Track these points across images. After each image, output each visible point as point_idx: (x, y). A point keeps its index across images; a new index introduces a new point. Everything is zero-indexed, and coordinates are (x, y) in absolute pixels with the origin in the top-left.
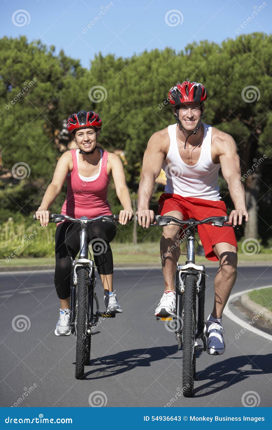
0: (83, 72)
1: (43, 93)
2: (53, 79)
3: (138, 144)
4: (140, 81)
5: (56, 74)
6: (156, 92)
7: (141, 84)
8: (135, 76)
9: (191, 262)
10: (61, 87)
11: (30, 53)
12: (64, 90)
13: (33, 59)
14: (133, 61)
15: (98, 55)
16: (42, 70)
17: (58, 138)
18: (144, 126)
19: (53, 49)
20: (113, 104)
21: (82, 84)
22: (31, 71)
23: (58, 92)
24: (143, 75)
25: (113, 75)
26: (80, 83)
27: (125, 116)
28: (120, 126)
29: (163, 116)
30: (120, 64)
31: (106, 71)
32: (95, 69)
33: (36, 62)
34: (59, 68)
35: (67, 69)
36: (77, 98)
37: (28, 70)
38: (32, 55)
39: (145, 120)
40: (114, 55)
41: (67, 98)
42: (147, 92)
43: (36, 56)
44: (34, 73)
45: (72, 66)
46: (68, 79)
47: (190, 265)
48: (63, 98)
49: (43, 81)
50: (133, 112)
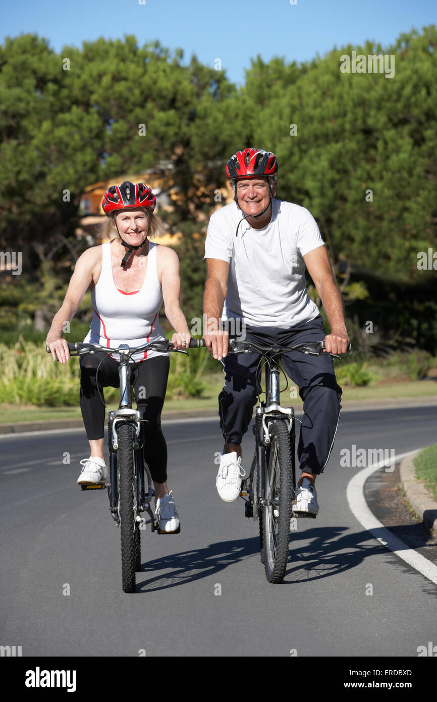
0: (231, 89)
1: (162, 129)
2: (179, 104)
3: (321, 205)
4: (324, 100)
5: (183, 96)
6: (350, 116)
7: (324, 104)
8: (315, 91)
9: (275, 402)
10: (192, 117)
11: (141, 63)
12: (198, 122)
13: (145, 73)
14: (314, 66)
15: (255, 60)
16: (160, 91)
17: (193, 202)
18: (331, 175)
19: (181, 54)
20: (280, 141)
21: (227, 108)
22: (142, 93)
23: (188, 125)
24: (328, 89)
25: (281, 92)
26: (224, 109)
27: (301, 159)
28: (292, 177)
29: (362, 155)
30: (293, 72)
31: (269, 86)
32: (252, 84)
33: (151, 77)
34: (187, 86)
35: (203, 87)
36: (220, 133)
37: (137, 92)
38: (145, 65)
39: (332, 165)
40: (283, 59)
41: (204, 134)
42: (336, 116)
43: (151, 68)
44: (146, 97)
45: (212, 81)
46: (204, 103)
47: (273, 408)
48: (197, 135)
49: (163, 109)
50: (312, 152)
